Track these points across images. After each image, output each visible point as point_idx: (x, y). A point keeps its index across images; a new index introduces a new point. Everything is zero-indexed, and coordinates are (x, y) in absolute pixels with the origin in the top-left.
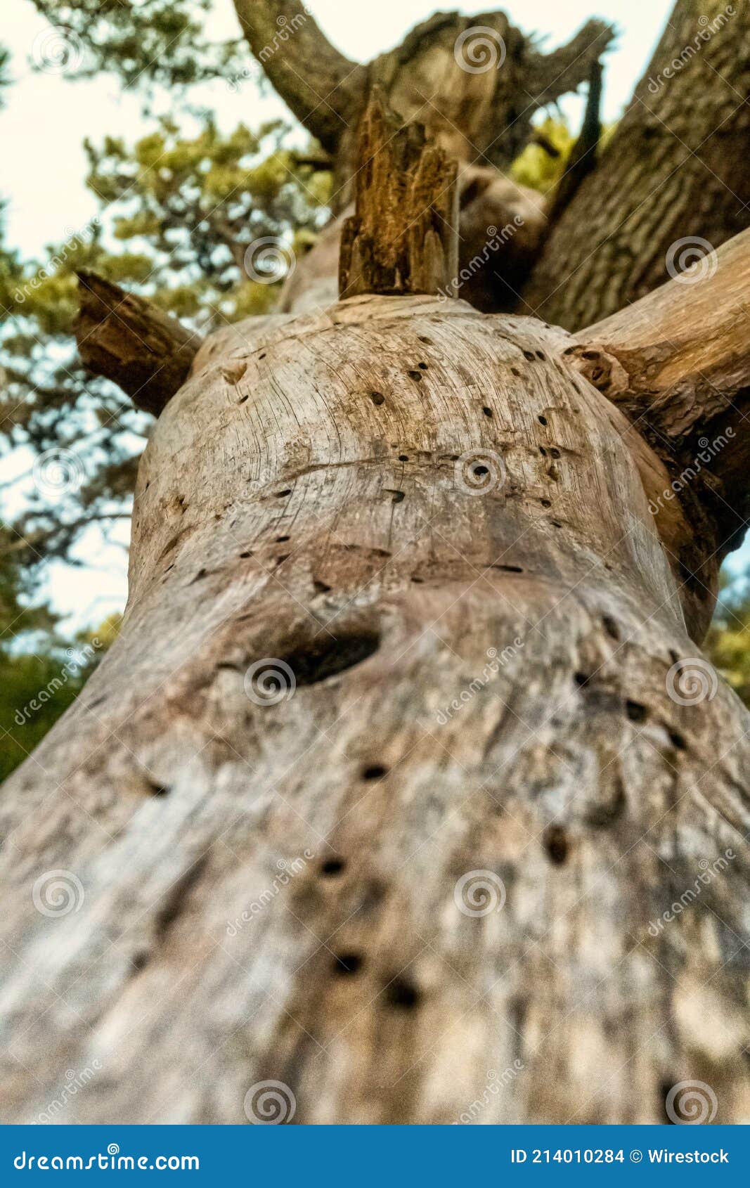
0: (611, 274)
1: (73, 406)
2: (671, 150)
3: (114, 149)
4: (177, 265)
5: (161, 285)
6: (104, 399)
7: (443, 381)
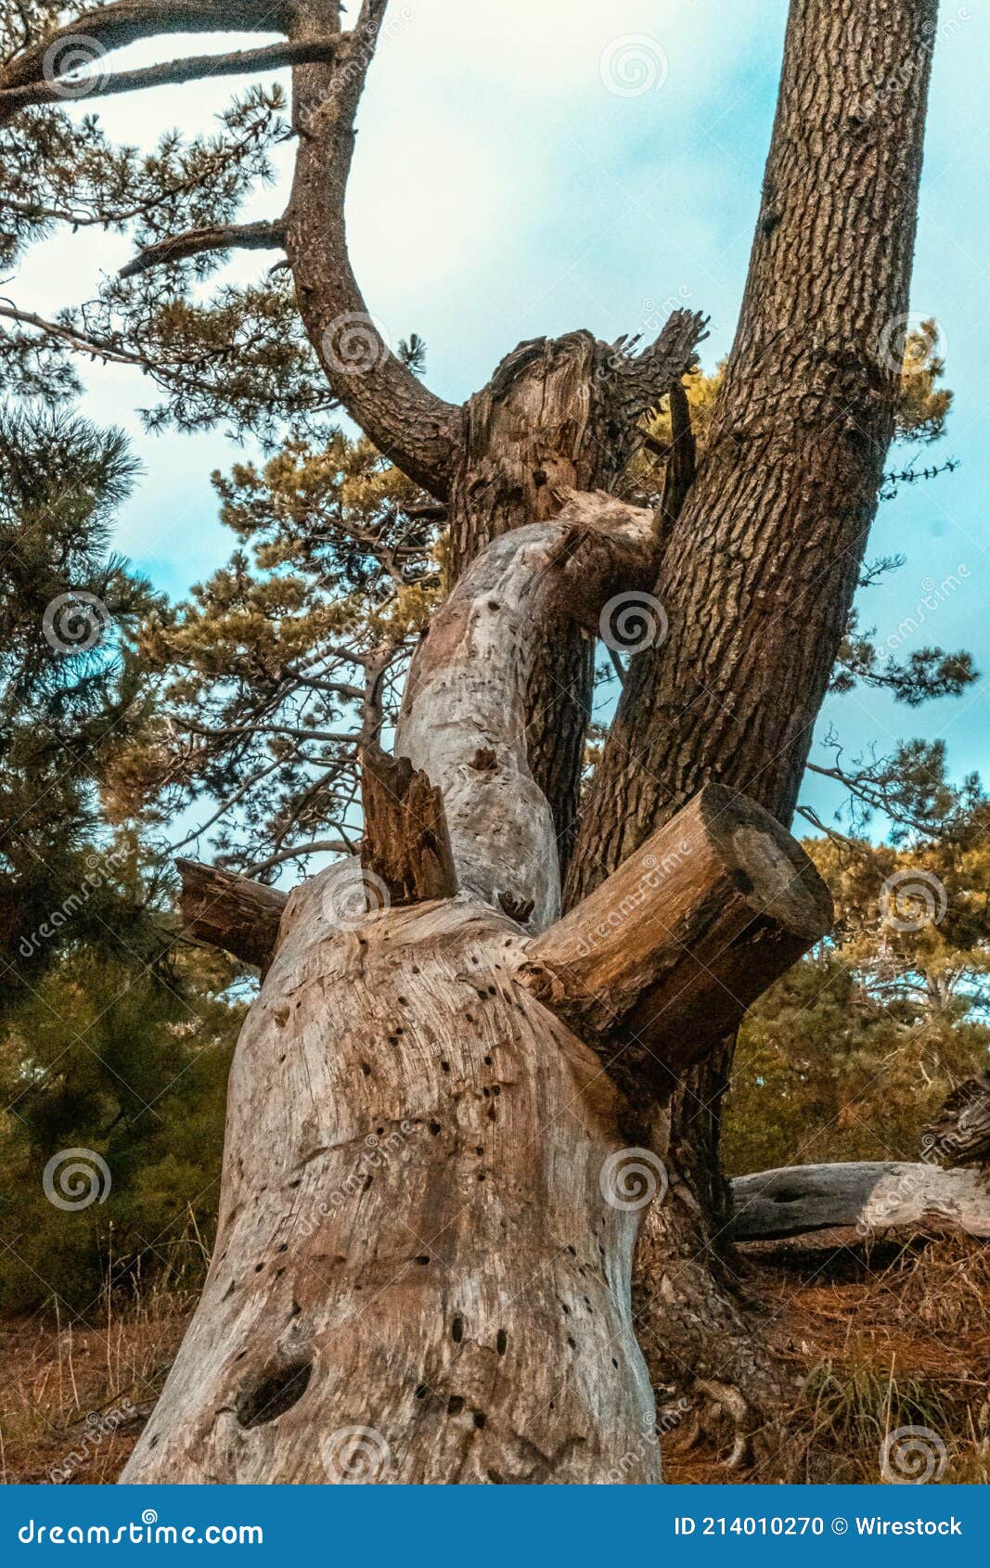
0: (728, 582)
1: (248, 744)
2: (763, 451)
3: (244, 477)
4: (328, 583)
5: (317, 605)
6: (277, 730)
7: (412, 1044)
